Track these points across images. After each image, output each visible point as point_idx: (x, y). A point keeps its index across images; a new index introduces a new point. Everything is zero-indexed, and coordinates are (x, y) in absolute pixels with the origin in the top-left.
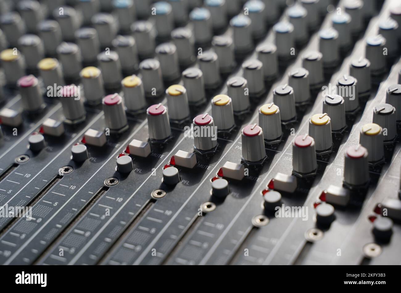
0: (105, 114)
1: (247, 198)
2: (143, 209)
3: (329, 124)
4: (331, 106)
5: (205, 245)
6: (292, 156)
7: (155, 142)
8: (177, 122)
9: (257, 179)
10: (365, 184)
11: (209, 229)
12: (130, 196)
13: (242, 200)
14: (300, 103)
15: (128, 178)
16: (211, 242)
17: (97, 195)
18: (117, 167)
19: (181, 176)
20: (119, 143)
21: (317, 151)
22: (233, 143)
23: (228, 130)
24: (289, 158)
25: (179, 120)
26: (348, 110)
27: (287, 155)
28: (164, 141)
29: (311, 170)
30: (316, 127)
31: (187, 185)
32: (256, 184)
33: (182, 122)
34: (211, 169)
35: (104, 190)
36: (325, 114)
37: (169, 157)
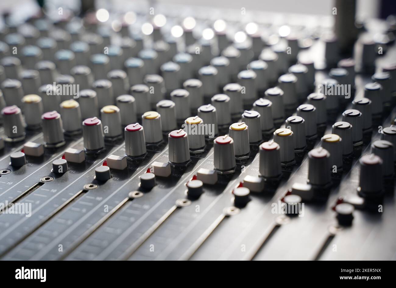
0: (44, 135)
1: (171, 188)
2: (76, 197)
3: (247, 130)
4: (249, 119)
5: (132, 219)
6: (213, 161)
7: (89, 152)
8: (110, 139)
9: (182, 176)
10: (278, 176)
11: (136, 209)
12: (64, 188)
13: (167, 190)
14: (222, 125)
15: (62, 176)
16: (137, 217)
17: (32, 189)
18: (53, 169)
19: (112, 175)
20: (56, 154)
21: (236, 156)
22: (161, 153)
23: (157, 143)
24: (211, 162)
25: (112, 137)
26: (264, 129)
27: (209, 161)
28: (98, 151)
29: (230, 168)
30: (235, 132)
31: (118, 181)
32: (181, 179)
33: (115, 139)
34: (140, 170)
35: (39, 185)
36: (243, 122)
37: (102, 162)
